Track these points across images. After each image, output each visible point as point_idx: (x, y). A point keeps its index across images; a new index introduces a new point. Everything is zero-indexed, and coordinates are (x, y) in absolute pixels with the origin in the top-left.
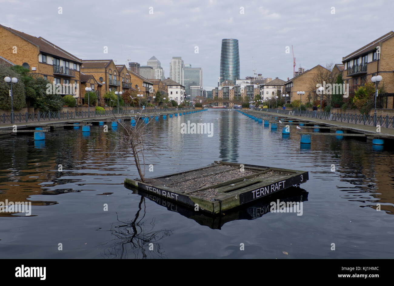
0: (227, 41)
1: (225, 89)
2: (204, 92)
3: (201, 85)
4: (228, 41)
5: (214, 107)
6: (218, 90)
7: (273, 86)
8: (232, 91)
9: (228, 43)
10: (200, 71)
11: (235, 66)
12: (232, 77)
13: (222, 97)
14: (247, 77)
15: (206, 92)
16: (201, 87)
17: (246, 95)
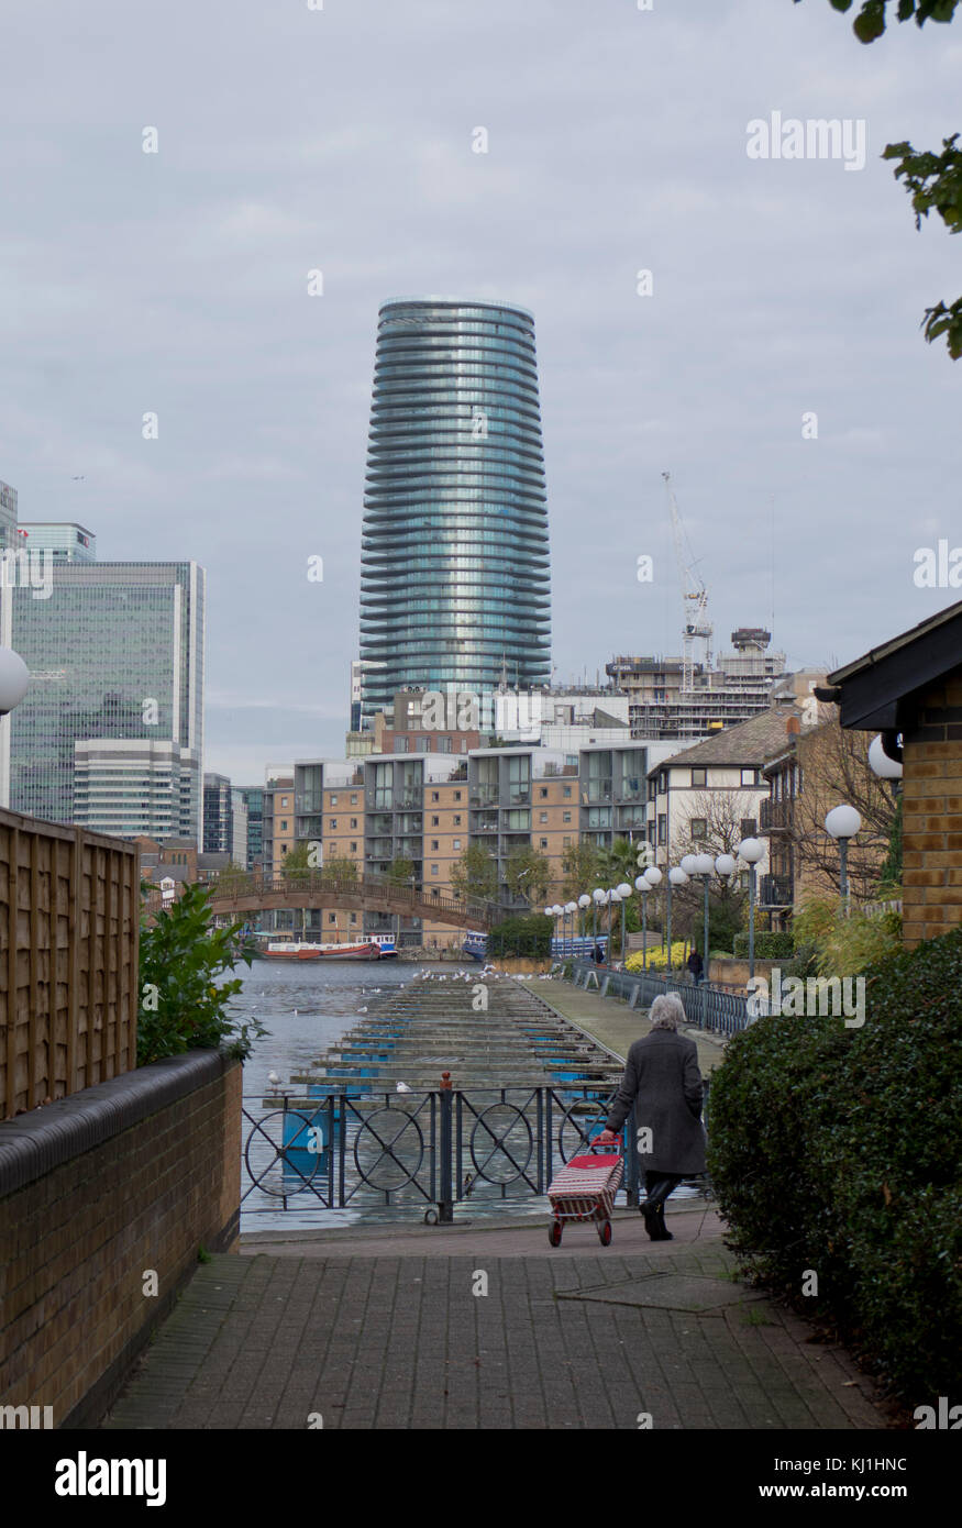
0: (427, 320)
1: (386, 778)
2: (212, 795)
3: (184, 726)
4: (440, 320)
5: (283, 947)
6: (319, 792)
7: (743, 767)
8: (447, 798)
9: (435, 341)
10: (178, 589)
11: (509, 552)
12: (477, 661)
13: (360, 853)
14: (623, 661)
15: (237, 799)
16: (185, 754)
17: (575, 837)
